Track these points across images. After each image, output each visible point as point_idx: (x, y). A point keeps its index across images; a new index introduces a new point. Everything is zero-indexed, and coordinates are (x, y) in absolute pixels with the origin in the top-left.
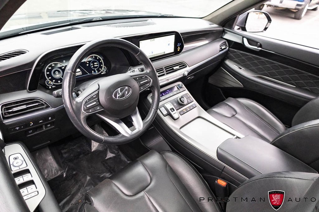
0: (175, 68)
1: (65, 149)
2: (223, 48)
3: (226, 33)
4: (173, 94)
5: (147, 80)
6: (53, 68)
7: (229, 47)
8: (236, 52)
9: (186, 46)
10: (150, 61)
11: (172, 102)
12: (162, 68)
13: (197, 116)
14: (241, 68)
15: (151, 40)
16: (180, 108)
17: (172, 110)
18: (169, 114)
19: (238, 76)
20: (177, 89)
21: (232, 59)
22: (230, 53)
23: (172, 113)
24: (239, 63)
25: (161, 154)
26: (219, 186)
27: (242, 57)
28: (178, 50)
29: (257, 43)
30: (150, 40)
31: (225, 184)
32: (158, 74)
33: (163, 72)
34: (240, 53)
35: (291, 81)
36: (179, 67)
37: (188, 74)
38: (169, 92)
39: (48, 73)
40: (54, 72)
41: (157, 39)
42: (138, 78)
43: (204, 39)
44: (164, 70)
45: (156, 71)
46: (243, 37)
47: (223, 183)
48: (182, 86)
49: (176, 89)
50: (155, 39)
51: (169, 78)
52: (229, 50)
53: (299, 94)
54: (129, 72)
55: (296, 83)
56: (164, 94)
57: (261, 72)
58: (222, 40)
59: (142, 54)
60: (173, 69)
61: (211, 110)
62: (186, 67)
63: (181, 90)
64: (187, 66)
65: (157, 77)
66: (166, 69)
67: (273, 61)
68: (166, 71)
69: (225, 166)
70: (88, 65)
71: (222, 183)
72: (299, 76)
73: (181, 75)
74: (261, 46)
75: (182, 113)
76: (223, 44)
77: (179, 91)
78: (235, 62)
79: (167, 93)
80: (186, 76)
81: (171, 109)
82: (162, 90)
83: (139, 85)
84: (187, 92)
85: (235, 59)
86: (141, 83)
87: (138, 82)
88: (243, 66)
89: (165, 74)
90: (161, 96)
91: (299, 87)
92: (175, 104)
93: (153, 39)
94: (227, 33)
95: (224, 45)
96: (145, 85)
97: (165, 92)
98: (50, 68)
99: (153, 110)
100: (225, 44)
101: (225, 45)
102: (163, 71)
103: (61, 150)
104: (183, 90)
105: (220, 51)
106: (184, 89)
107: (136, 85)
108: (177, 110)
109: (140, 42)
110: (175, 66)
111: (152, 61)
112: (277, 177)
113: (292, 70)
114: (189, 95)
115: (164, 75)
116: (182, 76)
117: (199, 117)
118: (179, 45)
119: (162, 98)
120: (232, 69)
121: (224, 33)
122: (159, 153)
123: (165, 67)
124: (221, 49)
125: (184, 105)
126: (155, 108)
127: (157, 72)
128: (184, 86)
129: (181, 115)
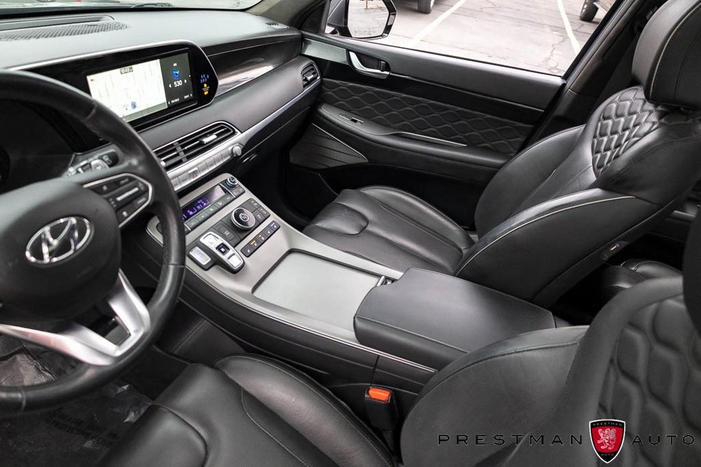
0: (206, 140)
2: (309, 78)
3: (307, 43)
4: (216, 209)
5: (136, 189)
7: (322, 77)
8: (338, 86)
9: (224, 81)
10: (134, 132)
11: (217, 229)
12: (172, 145)
13: (286, 249)
14: (355, 121)
15: (123, 69)
16: (242, 240)
17: (223, 250)
18: (217, 262)
19: (353, 138)
20: (224, 194)
21: (332, 103)
22: (326, 89)
23: (224, 257)
24: (349, 111)
25: (216, 369)
26: (375, 404)
27: (353, 96)
28: (206, 93)
29: (379, 60)
30: (117, 71)
31: (387, 395)
32: (163, 164)
33: (178, 155)
34: (348, 87)
35: (457, 134)
36: (216, 137)
37: (244, 151)
38: (205, 204)
42: (105, 188)
43: (263, 62)
44: (179, 149)
45: (155, 156)
46: (348, 51)
47: (381, 396)
48: (234, 182)
49: (219, 193)
51: (196, 169)
52: (322, 82)
53: (476, 160)
54: (71, 170)
55: (465, 137)
56: (191, 213)
57: (397, 125)
58: (304, 61)
59: (103, 114)
60: (201, 144)
61: (312, 226)
62: (234, 133)
63: (234, 193)
64: (236, 130)
65: (163, 170)
66: (183, 147)
67: (417, 98)
68: (185, 152)
69: (379, 356)
71: (379, 394)
72: (468, 122)
73: (225, 157)
74: (387, 68)
75: (249, 251)
76: (308, 69)
77: (229, 198)
78: (341, 107)
79: (199, 207)
80: (238, 157)
81: (218, 248)
82: (184, 202)
83: (112, 206)
84: (248, 195)
85: (337, 101)
86: (119, 199)
87: (107, 199)
88: (358, 115)
89: (184, 160)
90: (186, 219)
91: (472, 145)
92: (227, 233)
93: (127, 68)
94: (310, 43)
95: (309, 71)
96: (134, 202)
97: (193, 206)
99: (171, 267)
100: (313, 69)
101: (313, 72)
102: (175, 153)
104: (238, 193)
105: (304, 86)
106: (241, 190)
107: (102, 206)
108: (234, 247)
109: (89, 78)
110: (205, 136)
111: (137, 129)
112: (501, 355)
113: (455, 113)
114: (255, 202)
115: (180, 162)
116: (229, 157)
117: (291, 251)
118: (204, 78)
119: (188, 225)
120: (338, 125)
121: (303, 44)
122: (212, 367)
123: (179, 142)
124: (306, 82)
125: (249, 231)
126: (176, 260)
127: (160, 157)
128: (237, 182)
129: (248, 257)
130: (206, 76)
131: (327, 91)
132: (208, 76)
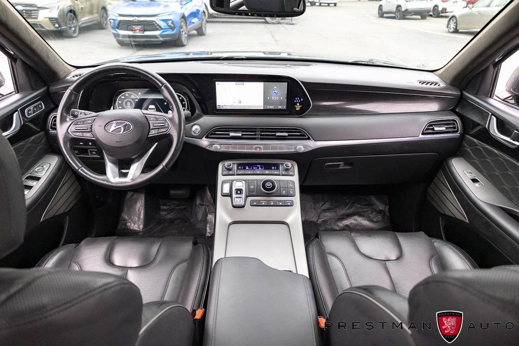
1: (166, 205)
4: (262, 173)
5: (163, 124)
6: (126, 97)
7: (464, 133)
8: (476, 144)
11: (249, 182)
12: (255, 128)
16: (257, 196)
17: (238, 192)
18: (230, 195)
24: (480, 171)
27: (486, 158)
28: (298, 109)
29: (515, 129)
30: (234, 83)
33: (255, 135)
38: (260, 169)
39: (120, 102)
40: (126, 103)
41: (247, 84)
42: (152, 119)
44: (258, 132)
46: (492, 115)
50: (246, 83)
51: (261, 146)
52: (461, 137)
56: (247, 168)
62: (308, 139)
63: (283, 172)
64: (311, 137)
68: (261, 135)
70: (166, 103)
73: (289, 149)
75: (255, 203)
77: (276, 173)
79: (254, 168)
81: (237, 190)
84: (294, 178)
85: (473, 159)
86: (154, 125)
88: (486, 178)
89: (257, 139)
90: (239, 169)
92: (252, 187)
93: (241, 83)
96: (160, 129)
97: (251, 165)
98: (123, 97)
102: (253, 133)
103: (161, 205)
104: (285, 174)
105: (426, 134)
106: (291, 173)
108: (248, 196)
109: (217, 83)
115: (255, 139)
116: (292, 150)
118: (298, 100)
124: (431, 132)
129: (251, 206)
130: (300, 99)
131: (465, 147)
132: (302, 100)
